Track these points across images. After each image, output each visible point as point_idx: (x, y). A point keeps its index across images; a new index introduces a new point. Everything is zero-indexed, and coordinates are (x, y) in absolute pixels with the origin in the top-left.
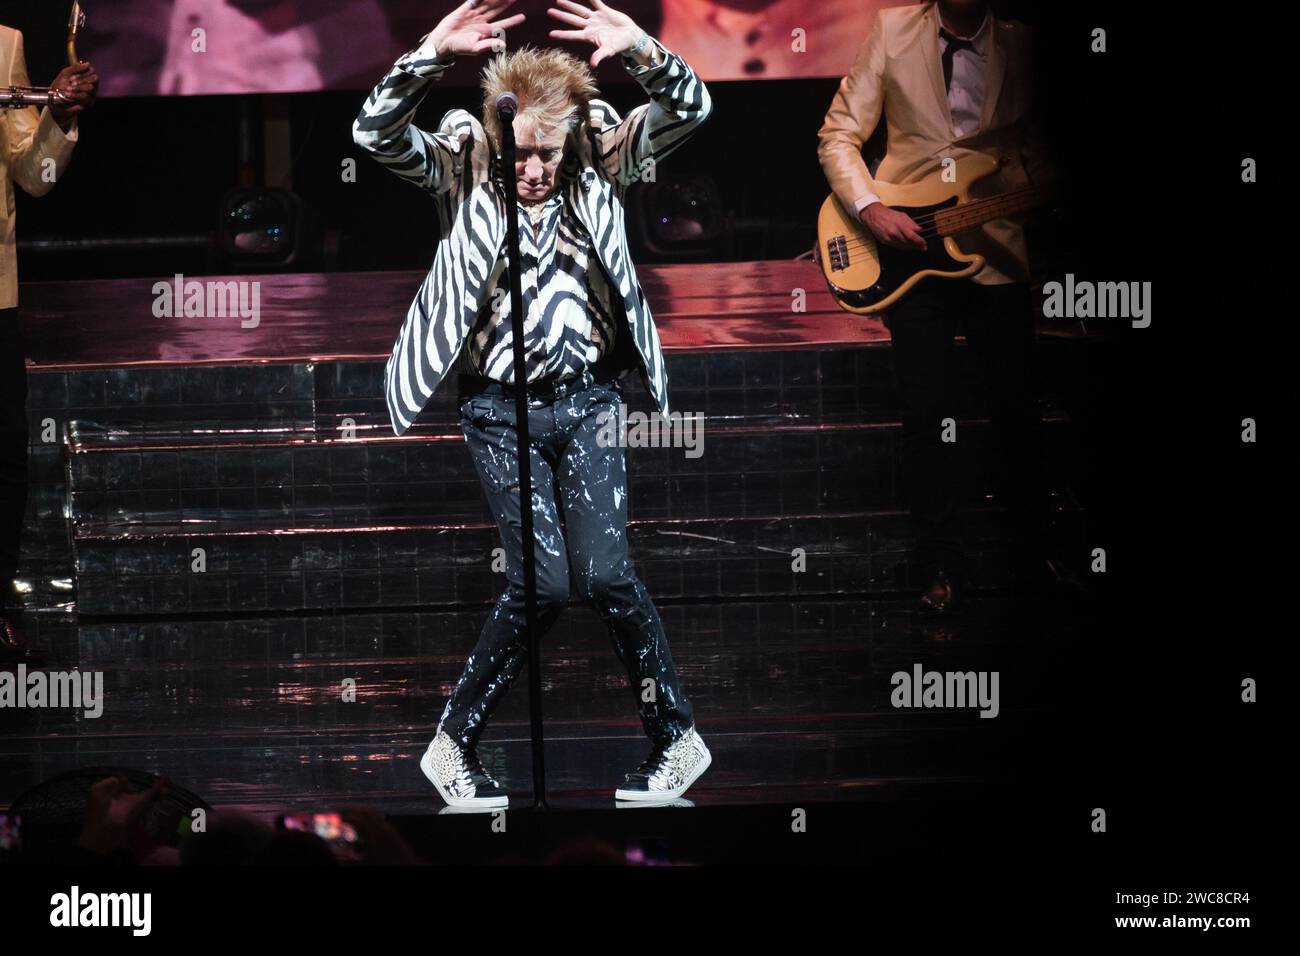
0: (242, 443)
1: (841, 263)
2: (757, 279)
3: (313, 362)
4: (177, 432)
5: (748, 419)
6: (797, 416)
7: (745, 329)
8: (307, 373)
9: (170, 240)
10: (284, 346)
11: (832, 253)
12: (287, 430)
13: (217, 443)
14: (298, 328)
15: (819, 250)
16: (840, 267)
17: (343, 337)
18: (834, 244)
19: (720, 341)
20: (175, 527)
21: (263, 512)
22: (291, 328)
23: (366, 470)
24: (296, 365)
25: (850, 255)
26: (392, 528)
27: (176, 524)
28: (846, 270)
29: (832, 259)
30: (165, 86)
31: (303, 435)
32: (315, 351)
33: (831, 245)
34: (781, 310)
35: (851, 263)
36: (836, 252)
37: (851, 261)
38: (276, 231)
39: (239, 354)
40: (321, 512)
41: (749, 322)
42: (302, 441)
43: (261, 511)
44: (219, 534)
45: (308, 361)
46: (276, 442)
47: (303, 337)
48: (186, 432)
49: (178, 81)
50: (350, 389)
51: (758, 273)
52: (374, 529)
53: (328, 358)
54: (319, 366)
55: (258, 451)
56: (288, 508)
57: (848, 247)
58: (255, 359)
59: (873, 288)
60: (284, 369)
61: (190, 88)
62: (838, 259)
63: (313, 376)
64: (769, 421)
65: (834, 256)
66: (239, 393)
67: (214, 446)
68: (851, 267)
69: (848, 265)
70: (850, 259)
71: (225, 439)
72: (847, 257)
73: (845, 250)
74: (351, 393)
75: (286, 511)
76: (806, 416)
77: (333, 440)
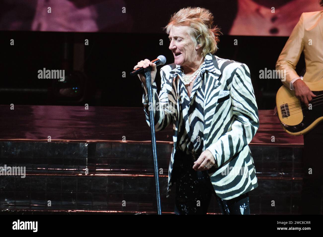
0: (57, 174)
1: (286, 114)
2: (271, 117)
3: (88, 142)
4: (30, 168)
5: (264, 174)
6: (284, 174)
7: (264, 137)
8: (84, 147)
9: (33, 90)
10: (76, 135)
11: (282, 111)
12: (75, 169)
13: (47, 173)
14: (82, 128)
15: (277, 109)
16: (286, 116)
17: (101, 133)
18: (283, 107)
19: (254, 141)
20: (28, 207)
21: (64, 203)
22: (80, 128)
23: (107, 187)
24: (80, 143)
25: (290, 111)
26: (116, 212)
27: (28, 206)
28: (289, 117)
29: (282, 113)
30: (34, 27)
31: (82, 172)
32: (89, 138)
33: (282, 107)
34: (280, 130)
35: (290, 114)
36: (284, 110)
37: (291, 113)
38: (76, 88)
39: (58, 138)
40: (88, 203)
41: (267, 134)
42: (81, 174)
43: (63, 202)
44: (46, 211)
45: (86, 142)
46: (71, 174)
47: (84, 132)
48: (35, 169)
49: (40, 25)
50: (102, 154)
51: (271, 115)
52: (109, 211)
53: (94, 141)
54: (90, 144)
55: (63, 177)
56: (74, 201)
57: (289, 108)
58: (64, 140)
59: (300, 125)
60: (76, 144)
61: (44, 28)
62: (285, 113)
63: (87, 148)
64: (272, 175)
65: (284, 112)
66: (57, 154)
67: (45, 175)
68: (290, 116)
69: (289, 115)
70: (290, 113)
71: (50, 172)
72: (289, 112)
73: (288, 109)
74: (103, 156)
75: (73, 203)
76: (287, 174)
77: (94, 174)
